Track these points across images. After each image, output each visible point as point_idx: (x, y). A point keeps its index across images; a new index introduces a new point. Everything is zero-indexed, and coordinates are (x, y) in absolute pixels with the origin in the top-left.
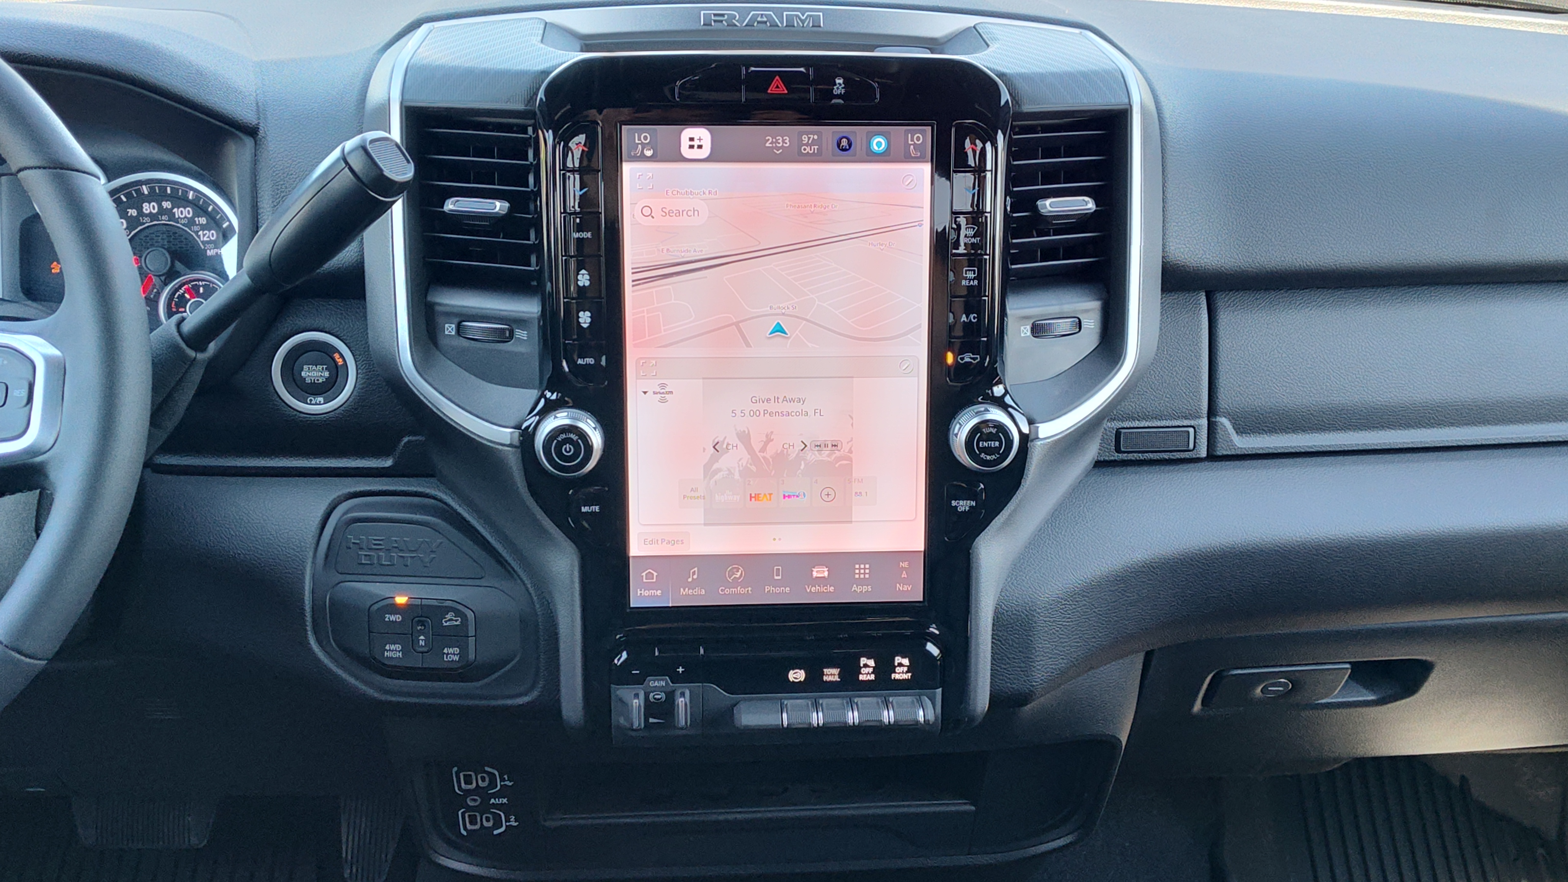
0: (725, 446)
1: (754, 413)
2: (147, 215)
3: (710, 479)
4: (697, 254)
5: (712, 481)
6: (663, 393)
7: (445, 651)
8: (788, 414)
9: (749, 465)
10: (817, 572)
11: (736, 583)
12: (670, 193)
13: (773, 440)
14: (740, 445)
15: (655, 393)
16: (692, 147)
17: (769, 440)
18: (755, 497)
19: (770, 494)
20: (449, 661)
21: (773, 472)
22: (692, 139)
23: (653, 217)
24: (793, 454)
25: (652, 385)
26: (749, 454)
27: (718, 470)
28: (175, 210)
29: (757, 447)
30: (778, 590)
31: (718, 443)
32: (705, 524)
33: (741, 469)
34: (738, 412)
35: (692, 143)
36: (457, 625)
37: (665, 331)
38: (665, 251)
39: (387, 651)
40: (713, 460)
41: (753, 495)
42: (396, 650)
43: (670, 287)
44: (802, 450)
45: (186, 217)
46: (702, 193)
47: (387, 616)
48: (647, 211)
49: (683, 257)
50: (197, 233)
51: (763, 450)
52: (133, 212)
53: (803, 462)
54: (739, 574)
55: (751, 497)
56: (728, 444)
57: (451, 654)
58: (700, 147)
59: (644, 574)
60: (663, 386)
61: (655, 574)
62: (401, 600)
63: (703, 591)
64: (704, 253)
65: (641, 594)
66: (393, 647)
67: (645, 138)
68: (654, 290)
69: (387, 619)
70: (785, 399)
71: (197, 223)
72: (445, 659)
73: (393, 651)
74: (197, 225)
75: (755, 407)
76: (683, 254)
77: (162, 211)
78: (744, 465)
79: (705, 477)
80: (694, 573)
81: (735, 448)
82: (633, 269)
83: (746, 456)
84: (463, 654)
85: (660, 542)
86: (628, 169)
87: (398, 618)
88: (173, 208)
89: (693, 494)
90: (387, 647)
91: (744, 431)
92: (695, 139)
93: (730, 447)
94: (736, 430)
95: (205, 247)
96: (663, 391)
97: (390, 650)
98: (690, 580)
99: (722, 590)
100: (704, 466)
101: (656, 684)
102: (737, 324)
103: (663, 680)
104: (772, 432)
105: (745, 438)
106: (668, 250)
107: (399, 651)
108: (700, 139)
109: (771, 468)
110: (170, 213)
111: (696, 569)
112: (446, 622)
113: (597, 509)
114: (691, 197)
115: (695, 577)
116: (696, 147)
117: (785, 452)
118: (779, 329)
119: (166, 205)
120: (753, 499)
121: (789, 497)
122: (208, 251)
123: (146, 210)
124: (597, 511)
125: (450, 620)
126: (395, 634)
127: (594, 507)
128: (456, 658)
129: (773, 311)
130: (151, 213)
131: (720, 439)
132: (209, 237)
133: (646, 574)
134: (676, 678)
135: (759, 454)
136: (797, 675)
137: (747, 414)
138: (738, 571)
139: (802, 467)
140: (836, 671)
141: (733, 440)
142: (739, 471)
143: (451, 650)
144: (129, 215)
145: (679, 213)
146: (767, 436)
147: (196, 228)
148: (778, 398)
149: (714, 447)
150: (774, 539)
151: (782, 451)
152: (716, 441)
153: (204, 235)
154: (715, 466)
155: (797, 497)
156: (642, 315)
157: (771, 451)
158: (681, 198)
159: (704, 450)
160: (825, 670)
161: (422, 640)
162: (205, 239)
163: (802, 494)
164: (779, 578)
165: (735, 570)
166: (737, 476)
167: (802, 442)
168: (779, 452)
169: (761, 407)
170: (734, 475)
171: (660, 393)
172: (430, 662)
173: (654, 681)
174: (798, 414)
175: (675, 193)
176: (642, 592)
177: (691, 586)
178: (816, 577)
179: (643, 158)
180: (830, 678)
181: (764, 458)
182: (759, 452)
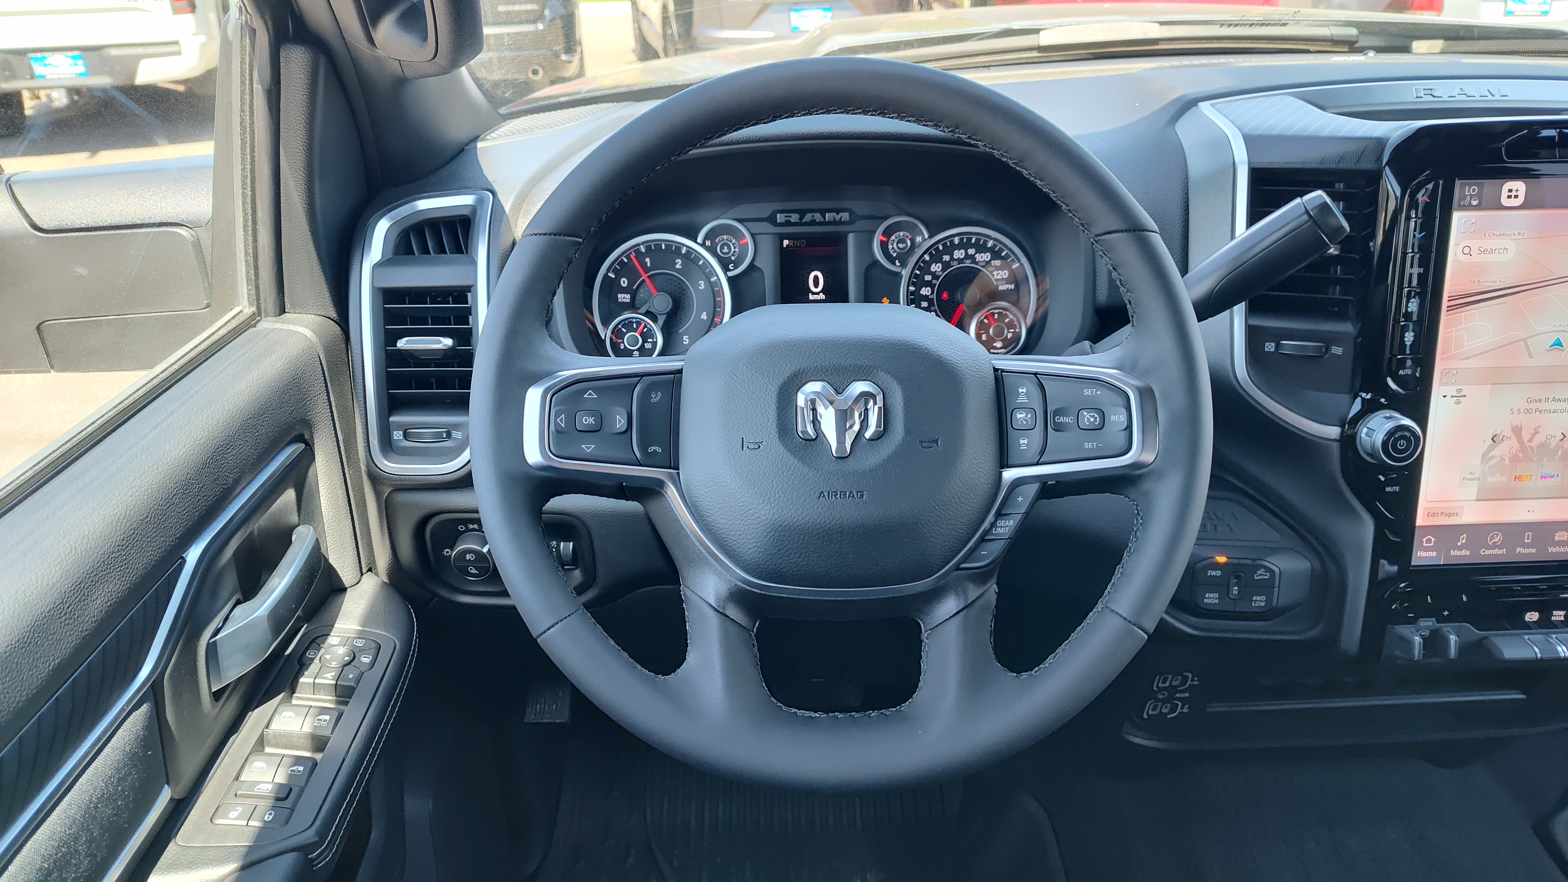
0: (1501, 438)
1: (1528, 411)
2: (956, 260)
3: (1485, 465)
4: (1502, 284)
5: (1487, 466)
6: (1459, 397)
7: (1254, 598)
8: (1555, 411)
9: (1517, 453)
10: (1558, 536)
11: (1494, 546)
12: (1487, 236)
13: (1539, 432)
14: (1513, 437)
15: (1452, 396)
16: (1509, 197)
17: (1536, 432)
18: (1518, 478)
19: (1531, 476)
20: (1256, 607)
21: (1536, 458)
22: (1510, 191)
23: (1471, 255)
24: (1554, 443)
25: (1451, 390)
26: (1519, 443)
27: (1494, 457)
28: (977, 256)
29: (1526, 437)
30: (1527, 551)
31: (1496, 435)
32: (1477, 500)
33: (1511, 456)
34: (1515, 411)
35: (1510, 194)
36: (1266, 579)
37: (1467, 346)
38: (1476, 282)
39: (1206, 598)
40: (1491, 449)
41: (1517, 477)
42: (1214, 598)
43: (1476, 311)
44: (1561, 440)
45: (984, 261)
46: (1512, 235)
47: (1210, 571)
48: (1467, 250)
49: (1490, 287)
50: (991, 272)
51: (1530, 440)
52: (946, 258)
53: (1560, 450)
54: (1498, 538)
55: (1516, 478)
56: (1504, 436)
57: (1259, 601)
58: (1516, 197)
59: (1424, 540)
60: (1459, 390)
61: (1433, 539)
62: (1222, 559)
63: (1469, 552)
64: (1507, 283)
65: (1420, 555)
66: (1211, 595)
67: (1474, 190)
68: (1463, 314)
69: (1209, 574)
70: (1554, 399)
71: (993, 265)
72: (1253, 605)
73: (1211, 599)
74: (993, 266)
75: (1529, 406)
76: (1490, 285)
77: (967, 256)
78: (1514, 452)
79: (1482, 462)
80: (1463, 539)
81: (1508, 439)
82: (1449, 297)
83: (1516, 445)
84: (1269, 601)
85: (1439, 515)
86: (1457, 217)
87: (1218, 573)
88: (975, 254)
89: (1471, 476)
90: (1207, 596)
91: (1518, 426)
92: (1513, 191)
93: (1505, 438)
94: (1512, 425)
95: (997, 283)
96: (1459, 395)
97: (1209, 598)
98: (1459, 544)
99: (1483, 552)
100: (1483, 454)
101: (1425, 624)
102: (1525, 340)
103: (1430, 621)
104: (1539, 426)
105: (1517, 431)
106: (1479, 281)
107: (1216, 599)
108: (1517, 191)
109: (1535, 454)
110: (972, 258)
111: (1465, 535)
112: (1257, 576)
113: (1397, 489)
114: (1504, 237)
115: (1464, 541)
116: (1513, 197)
117: (1548, 442)
118: (1558, 344)
119: (971, 251)
120: (1517, 480)
121: (1545, 477)
122: (1000, 286)
123: (956, 256)
124: (1397, 490)
125: (1260, 575)
126: (1214, 585)
127: (1395, 487)
128: (1263, 604)
129: (1555, 329)
130: (959, 258)
131: (1498, 432)
132: (1001, 276)
133: (1426, 540)
134: (1441, 619)
135: (1527, 444)
136: (1532, 616)
137: (1522, 411)
138: (1497, 537)
139: (1559, 454)
140: (1562, 613)
141: (1508, 432)
142: (1510, 457)
143: (1259, 598)
144: (944, 260)
145: (1492, 251)
146: (1535, 429)
147: (991, 269)
148: (1548, 399)
149: (1492, 439)
150: (1529, 511)
151: (1545, 441)
152: (1495, 434)
153: (998, 274)
154: (1491, 454)
155: (1552, 477)
156: (1452, 334)
157: (1537, 441)
158: (1496, 239)
159: (1484, 441)
160: (1554, 612)
161: (1236, 590)
162: (999, 277)
163: (1556, 475)
164: (1529, 541)
165: (1495, 536)
166: (1507, 462)
167: (1562, 433)
168: (1543, 442)
169: (1534, 406)
170: (1505, 461)
171: (1456, 396)
172: (1241, 607)
173: (1424, 621)
174: (1562, 411)
175: (1491, 235)
176: (1421, 553)
177: (1460, 549)
178: (1558, 541)
179: (1470, 208)
180: (1557, 618)
181: (1530, 447)
182: (1528, 442)
